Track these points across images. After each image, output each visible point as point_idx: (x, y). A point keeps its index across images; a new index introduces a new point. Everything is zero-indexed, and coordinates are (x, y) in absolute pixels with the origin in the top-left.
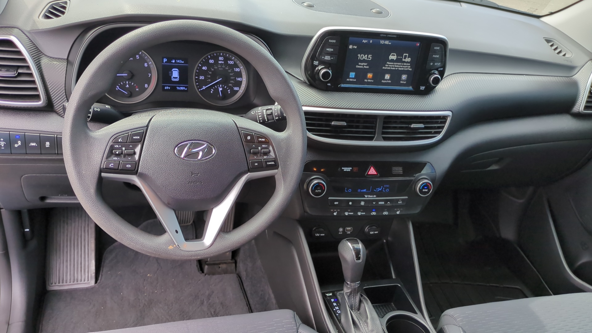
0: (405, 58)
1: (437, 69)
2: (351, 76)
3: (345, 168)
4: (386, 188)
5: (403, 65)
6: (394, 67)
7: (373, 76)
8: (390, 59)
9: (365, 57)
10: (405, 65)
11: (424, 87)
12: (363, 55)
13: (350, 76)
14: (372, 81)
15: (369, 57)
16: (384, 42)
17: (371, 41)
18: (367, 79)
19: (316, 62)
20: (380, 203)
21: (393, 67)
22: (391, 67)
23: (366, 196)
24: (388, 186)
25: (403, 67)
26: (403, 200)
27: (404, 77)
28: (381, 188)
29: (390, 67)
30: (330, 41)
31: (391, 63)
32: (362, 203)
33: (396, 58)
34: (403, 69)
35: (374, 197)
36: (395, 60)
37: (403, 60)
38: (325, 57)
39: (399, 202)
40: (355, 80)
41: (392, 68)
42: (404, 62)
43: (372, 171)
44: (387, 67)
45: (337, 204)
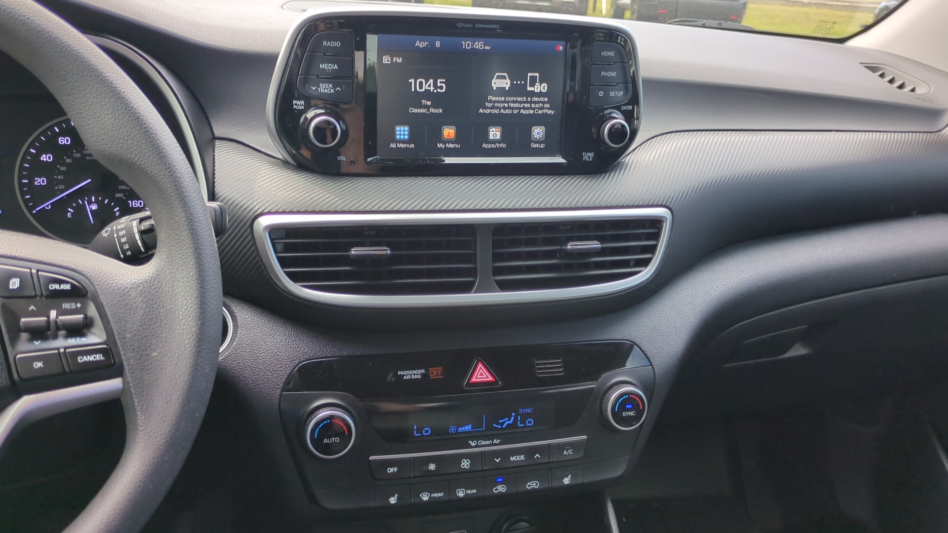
0: (532, 85)
1: (618, 108)
2: (400, 135)
3: (405, 372)
4: (524, 417)
5: (531, 102)
6: (509, 108)
7: (457, 133)
8: (495, 88)
9: (428, 85)
10: (536, 103)
11: (591, 155)
12: (424, 81)
13: (398, 137)
14: (458, 146)
15: (439, 85)
16: (472, 45)
17: (438, 44)
18: (444, 143)
19: (298, 103)
20: (513, 459)
21: (504, 108)
22: (500, 109)
23: (473, 444)
24: (528, 411)
25: (531, 108)
26: (572, 445)
27: (538, 133)
28: (513, 418)
29: (497, 108)
30: (325, 43)
31: (497, 99)
32: (466, 464)
33: (509, 85)
34: (532, 112)
35: (496, 445)
36: (507, 89)
37: (529, 89)
38: (319, 86)
39: (565, 452)
40: (412, 146)
41: (502, 111)
42: (533, 94)
43: (481, 374)
44: (490, 108)
45: (394, 471)
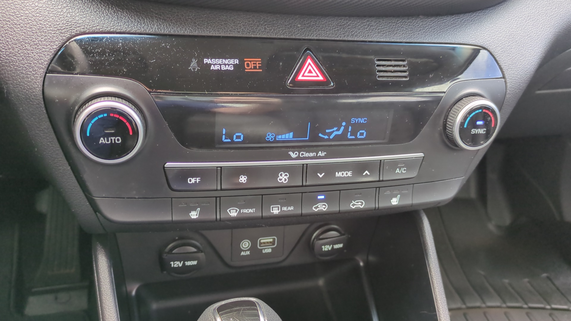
3: (214, 61)
4: (357, 127)
20: (339, 174)
23: (293, 155)
24: (362, 121)
26: (408, 164)
28: (342, 128)
32: (283, 178)
35: (320, 158)
39: (398, 171)
43: (310, 72)
45: (196, 182)
